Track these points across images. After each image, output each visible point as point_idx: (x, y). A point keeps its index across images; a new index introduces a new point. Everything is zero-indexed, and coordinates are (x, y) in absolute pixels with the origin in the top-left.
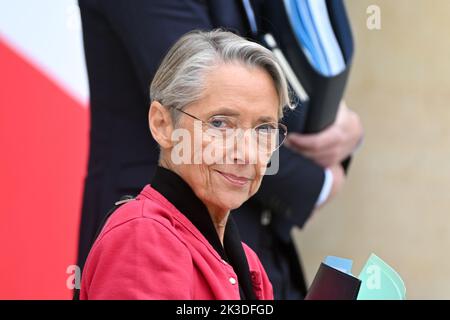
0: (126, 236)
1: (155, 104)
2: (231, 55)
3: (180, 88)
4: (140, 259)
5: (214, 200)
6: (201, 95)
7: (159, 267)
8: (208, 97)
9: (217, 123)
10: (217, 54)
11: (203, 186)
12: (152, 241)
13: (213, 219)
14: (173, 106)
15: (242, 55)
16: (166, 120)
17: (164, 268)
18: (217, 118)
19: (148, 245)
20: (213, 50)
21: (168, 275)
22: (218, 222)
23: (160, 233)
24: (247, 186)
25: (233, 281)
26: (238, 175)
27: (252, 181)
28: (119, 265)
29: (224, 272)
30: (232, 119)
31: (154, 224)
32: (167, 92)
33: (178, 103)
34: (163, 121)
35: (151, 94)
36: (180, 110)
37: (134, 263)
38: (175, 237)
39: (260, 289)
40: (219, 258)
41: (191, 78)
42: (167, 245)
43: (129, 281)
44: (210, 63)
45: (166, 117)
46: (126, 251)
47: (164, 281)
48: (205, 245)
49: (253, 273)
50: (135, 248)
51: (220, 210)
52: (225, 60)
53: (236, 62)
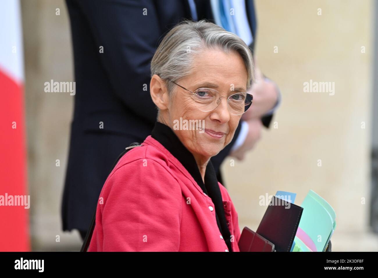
0: (132, 171)
1: (155, 76)
2: (212, 42)
3: (174, 67)
4: (142, 189)
5: (198, 150)
6: (190, 72)
7: (156, 195)
8: (194, 73)
9: (201, 93)
10: (202, 41)
11: (190, 139)
12: (152, 175)
13: (197, 163)
14: (169, 79)
15: (221, 42)
16: (162, 89)
17: (160, 196)
18: (202, 89)
19: (149, 179)
20: (199, 39)
21: (164, 202)
22: (201, 164)
23: (158, 171)
24: (223, 139)
25: (211, 208)
26: (217, 131)
27: (227, 135)
28: (126, 192)
29: (205, 202)
30: (213, 90)
31: (154, 164)
32: (164, 69)
33: (172, 77)
34: (160, 89)
35: (152, 69)
36: (174, 82)
37: (138, 192)
38: (170, 174)
39: (229, 215)
40: (202, 191)
41: (182, 59)
42: (163, 179)
43: (133, 205)
44: (196, 49)
45: (163, 86)
46: (131, 183)
47: (160, 206)
48: (191, 181)
49: (225, 203)
50: (139, 181)
51: (203, 157)
52: (208, 46)
53: (217, 47)
